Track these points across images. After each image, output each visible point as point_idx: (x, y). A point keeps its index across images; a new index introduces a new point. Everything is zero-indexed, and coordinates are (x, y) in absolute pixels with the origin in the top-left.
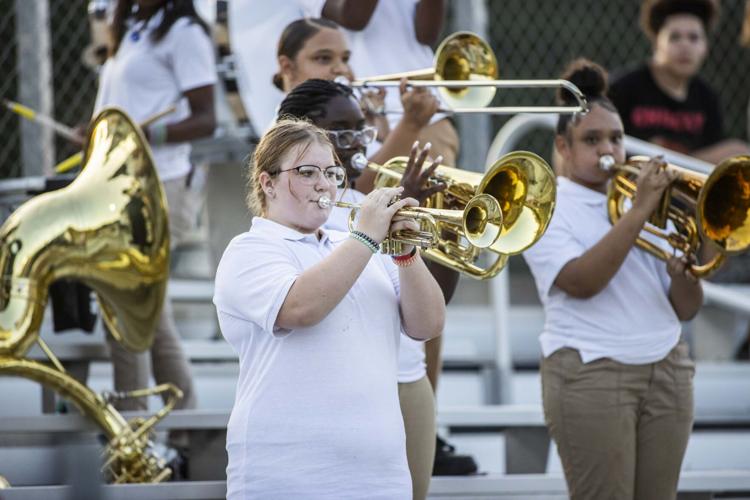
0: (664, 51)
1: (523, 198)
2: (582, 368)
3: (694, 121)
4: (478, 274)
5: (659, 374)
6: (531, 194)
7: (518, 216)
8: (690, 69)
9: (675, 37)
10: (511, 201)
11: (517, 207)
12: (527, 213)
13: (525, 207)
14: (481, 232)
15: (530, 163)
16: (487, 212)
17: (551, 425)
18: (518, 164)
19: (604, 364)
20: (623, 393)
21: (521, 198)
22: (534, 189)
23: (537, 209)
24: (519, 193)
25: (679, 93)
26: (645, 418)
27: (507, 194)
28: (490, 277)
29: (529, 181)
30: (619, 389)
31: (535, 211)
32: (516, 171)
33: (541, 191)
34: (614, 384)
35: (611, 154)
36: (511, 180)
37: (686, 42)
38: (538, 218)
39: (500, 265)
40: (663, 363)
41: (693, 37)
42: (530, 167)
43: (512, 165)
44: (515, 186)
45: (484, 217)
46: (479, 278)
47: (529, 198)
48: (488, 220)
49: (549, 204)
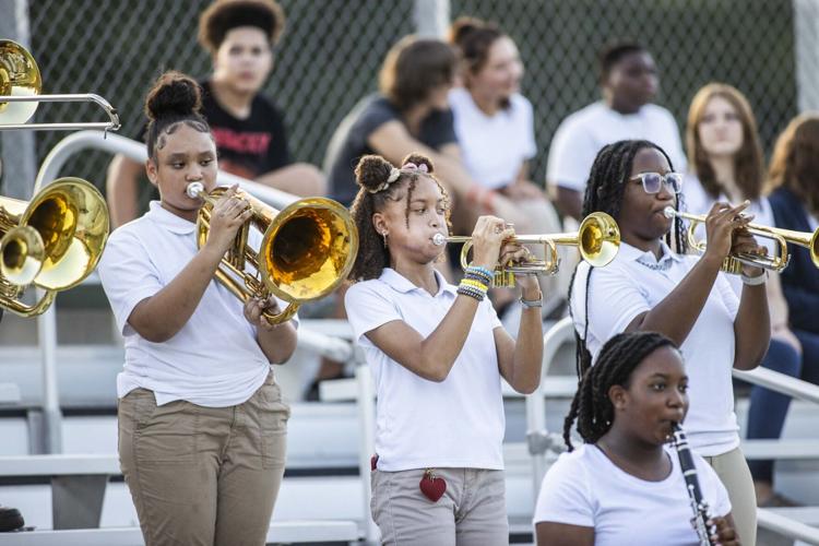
0: (224, 66)
1: (73, 229)
2: (157, 412)
3: (259, 142)
4: (22, 311)
5: (241, 418)
6: (82, 224)
7: (67, 248)
8: (254, 85)
9: (236, 50)
10: (60, 232)
11: (66, 238)
12: (77, 246)
13: (74, 239)
14: (20, 267)
15: (81, 190)
16: (27, 245)
17: (125, 472)
18: (66, 191)
19: (180, 407)
20: (201, 438)
21: (70, 229)
22: (85, 219)
23: (88, 241)
24: (68, 222)
25: (242, 112)
26: (227, 467)
27: (55, 224)
28: (37, 314)
29: (79, 210)
30: (196, 434)
31: (85, 243)
32: (64, 199)
33: (93, 221)
34: (191, 429)
35: (200, 179)
36: (60, 209)
37: (247, 57)
38: (88, 250)
39: (48, 301)
40: (246, 407)
41: (256, 51)
42: (80, 194)
43: (61, 192)
44: (64, 215)
45: (24, 249)
46: (26, 315)
47: (79, 228)
48: (28, 254)
49: (101, 235)
